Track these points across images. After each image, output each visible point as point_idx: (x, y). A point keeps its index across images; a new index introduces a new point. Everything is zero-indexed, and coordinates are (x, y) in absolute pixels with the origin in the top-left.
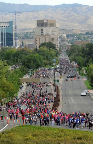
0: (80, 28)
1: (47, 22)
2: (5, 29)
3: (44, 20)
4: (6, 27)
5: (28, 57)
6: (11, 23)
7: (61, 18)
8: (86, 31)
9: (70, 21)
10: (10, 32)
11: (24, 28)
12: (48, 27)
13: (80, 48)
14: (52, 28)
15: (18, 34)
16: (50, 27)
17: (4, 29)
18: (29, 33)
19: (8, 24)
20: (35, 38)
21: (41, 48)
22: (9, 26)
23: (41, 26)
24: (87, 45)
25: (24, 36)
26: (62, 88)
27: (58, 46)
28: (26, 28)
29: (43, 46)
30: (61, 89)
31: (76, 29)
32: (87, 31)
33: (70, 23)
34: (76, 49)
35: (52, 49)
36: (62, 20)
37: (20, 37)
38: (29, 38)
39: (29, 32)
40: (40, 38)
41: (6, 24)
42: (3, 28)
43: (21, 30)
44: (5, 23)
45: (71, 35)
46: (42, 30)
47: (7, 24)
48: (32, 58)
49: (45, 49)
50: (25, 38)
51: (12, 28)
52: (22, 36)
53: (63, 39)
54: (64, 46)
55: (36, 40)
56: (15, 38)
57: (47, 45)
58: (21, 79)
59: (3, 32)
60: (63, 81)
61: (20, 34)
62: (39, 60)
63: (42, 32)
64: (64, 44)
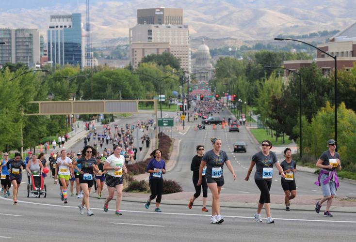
1: (162, 13)
2: (61, 31)
3: (154, 10)
4: (65, 26)
5: (101, 76)
6: (75, 18)
7: (196, 15)
8: (255, 41)
9: (219, 22)
10: (75, 41)
11: (113, 37)
12: (164, 25)
13: (240, 65)
14: (174, 27)
15: (97, 50)
16: (170, 25)
17: (59, 32)
18: (124, 48)
19: (70, 19)
20: (133, 49)
21: (143, 66)
22: (71, 24)
23: (148, 23)
24: (257, 56)
25: (112, 54)
26: (181, 144)
27: (188, 65)
28: (116, 37)
29: (149, 63)
30: (179, 145)
31: (233, 37)
32: (258, 41)
33: (219, 26)
34: (231, 66)
35: (171, 68)
36: (201, 20)
37: (102, 56)
38: (123, 59)
39: (124, 45)
40: (143, 49)
41: (65, 19)
42: (57, 31)
43: (106, 42)
44: (63, 17)
45: (220, 50)
46: (150, 32)
47: (67, 21)
48: (111, 80)
49: (153, 67)
50: (114, 57)
51: (80, 30)
52: (107, 53)
53: (201, 57)
54: (204, 72)
55: (135, 53)
56: (87, 54)
57: (158, 60)
58: (41, 103)
59: (57, 39)
60: (189, 130)
61: (102, 50)
62: (130, 84)
63: (149, 36)
64: (204, 69)
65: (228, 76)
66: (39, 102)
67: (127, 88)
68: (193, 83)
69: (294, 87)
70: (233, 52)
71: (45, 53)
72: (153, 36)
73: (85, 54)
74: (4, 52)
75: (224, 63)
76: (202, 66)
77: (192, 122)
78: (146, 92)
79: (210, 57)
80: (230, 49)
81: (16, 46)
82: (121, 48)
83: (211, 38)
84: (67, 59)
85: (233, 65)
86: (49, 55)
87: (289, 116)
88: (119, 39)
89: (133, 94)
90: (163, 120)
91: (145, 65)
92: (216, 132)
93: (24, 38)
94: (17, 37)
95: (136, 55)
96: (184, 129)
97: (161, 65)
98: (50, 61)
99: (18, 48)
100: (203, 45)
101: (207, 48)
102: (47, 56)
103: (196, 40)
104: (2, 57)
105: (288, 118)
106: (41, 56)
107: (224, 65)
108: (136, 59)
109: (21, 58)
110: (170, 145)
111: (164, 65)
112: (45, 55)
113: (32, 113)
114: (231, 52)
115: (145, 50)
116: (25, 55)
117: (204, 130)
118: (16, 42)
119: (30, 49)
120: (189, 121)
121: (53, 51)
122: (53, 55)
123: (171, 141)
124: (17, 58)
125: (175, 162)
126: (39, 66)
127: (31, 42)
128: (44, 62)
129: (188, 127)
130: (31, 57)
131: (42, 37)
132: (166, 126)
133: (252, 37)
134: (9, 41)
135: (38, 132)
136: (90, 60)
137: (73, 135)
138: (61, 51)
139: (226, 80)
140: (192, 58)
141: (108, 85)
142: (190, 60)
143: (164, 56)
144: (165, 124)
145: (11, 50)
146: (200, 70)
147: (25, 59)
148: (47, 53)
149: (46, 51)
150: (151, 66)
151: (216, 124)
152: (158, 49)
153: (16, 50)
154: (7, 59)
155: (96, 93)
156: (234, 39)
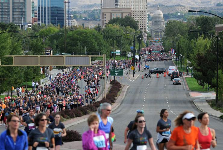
0: (190, 4)
8: (199, 8)
10: (59, 6)
11: (90, 4)
13: (184, 27)
15: (77, 13)
18: (98, 12)
20: (103, 13)
21: (109, 27)
24: (197, 20)
25: (89, 16)
26: (128, 90)
27: (146, 26)
28: (93, 3)
29: (114, 24)
30: (126, 90)
31: (182, 4)
34: (177, 28)
35: (131, 29)
37: (81, 17)
38: (97, 20)
39: (98, 10)
40: (111, 13)
43: (84, 7)
48: (81, 37)
49: (117, 27)
50: (90, 19)
52: (84, 16)
53: (157, 20)
54: (158, 31)
55: (105, 16)
56: (69, 16)
57: (121, 22)
58: (15, 57)
59: (45, 4)
60: (138, 78)
61: (81, 13)
62: (96, 41)
63: (116, 3)
64: (159, 29)
65: (175, 35)
66: (13, 56)
67: (94, 44)
68: (149, 40)
69: (214, 46)
70: (181, 16)
71: (35, 15)
72: (119, 3)
73: (67, 16)
74: (4, 13)
75: (172, 25)
76: (157, 27)
77: (142, 71)
78: (110, 47)
79: (164, 20)
80: (179, 14)
81: (13, 9)
82: (96, 12)
83: (165, 5)
84: (52, 20)
85: (178, 27)
86: (39, 17)
87: (210, 70)
88: (94, 5)
89: (98, 49)
90: (115, 71)
91: (110, 26)
92: (158, 80)
93: (19, 3)
94: (14, 2)
95: (105, 18)
96: (134, 77)
97: (124, 26)
98: (40, 21)
99: (14, 11)
100: (158, 11)
101: (161, 13)
102: (37, 18)
103: (154, 6)
104: (2, 17)
105: (209, 71)
106: (32, 17)
107: (171, 27)
108: (105, 21)
109: (17, 19)
110: (119, 90)
111: (125, 26)
112: (36, 16)
113: (8, 64)
114: (180, 16)
115: (113, 14)
116: (20, 16)
117: (149, 78)
118: (13, 6)
119: (24, 12)
120: (139, 70)
121: (42, 13)
122: (42, 17)
123: (121, 87)
124: (14, 19)
125: (120, 104)
126: (31, 25)
127: (25, 7)
128: (35, 22)
129: (137, 76)
130: (24, 18)
131: (33, 3)
132: (117, 75)
133: (197, 4)
134: (8, 5)
135: (14, 79)
136: (71, 21)
137: (46, 80)
138: (48, 13)
139: (173, 39)
140: (149, 20)
141: (78, 41)
142: (148, 22)
143: (126, 19)
144: (116, 74)
145: (9, 12)
146: (156, 30)
147: (20, 19)
148: (37, 15)
149: (37, 13)
150: (115, 27)
151: (160, 74)
152: (122, 13)
153: (13, 12)
154: (6, 19)
155: (69, 48)
156: (183, 6)
